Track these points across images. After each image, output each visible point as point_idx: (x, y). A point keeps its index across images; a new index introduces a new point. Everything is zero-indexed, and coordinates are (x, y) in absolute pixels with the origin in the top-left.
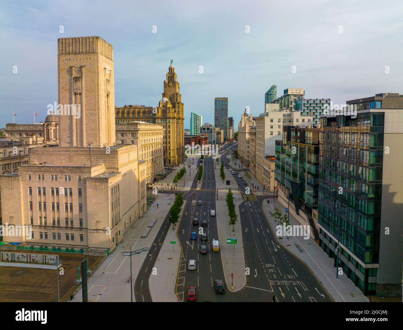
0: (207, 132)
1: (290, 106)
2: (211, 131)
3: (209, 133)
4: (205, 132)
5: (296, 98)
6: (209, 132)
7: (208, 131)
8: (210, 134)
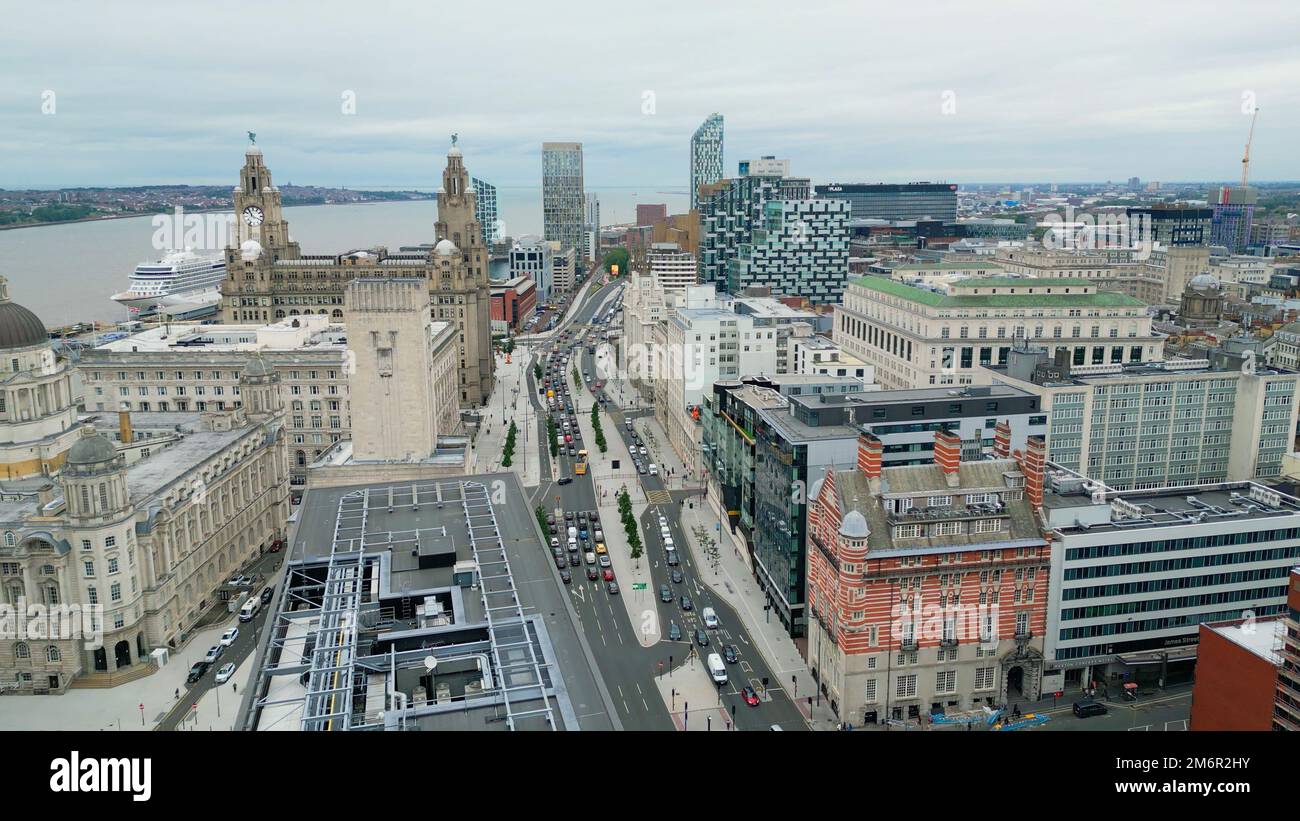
0: (529, 264)
1: (755, 191)
2: (541, 263)
3: (536, 268)
4: (524, 264)
5: (770, 185)
6: (535, 265)
7: (532, 262)
8: (539, 271)
